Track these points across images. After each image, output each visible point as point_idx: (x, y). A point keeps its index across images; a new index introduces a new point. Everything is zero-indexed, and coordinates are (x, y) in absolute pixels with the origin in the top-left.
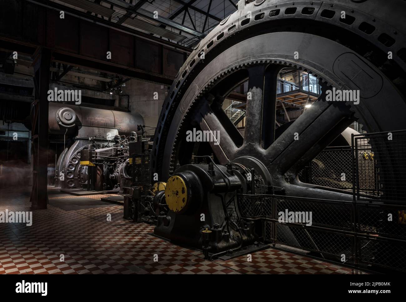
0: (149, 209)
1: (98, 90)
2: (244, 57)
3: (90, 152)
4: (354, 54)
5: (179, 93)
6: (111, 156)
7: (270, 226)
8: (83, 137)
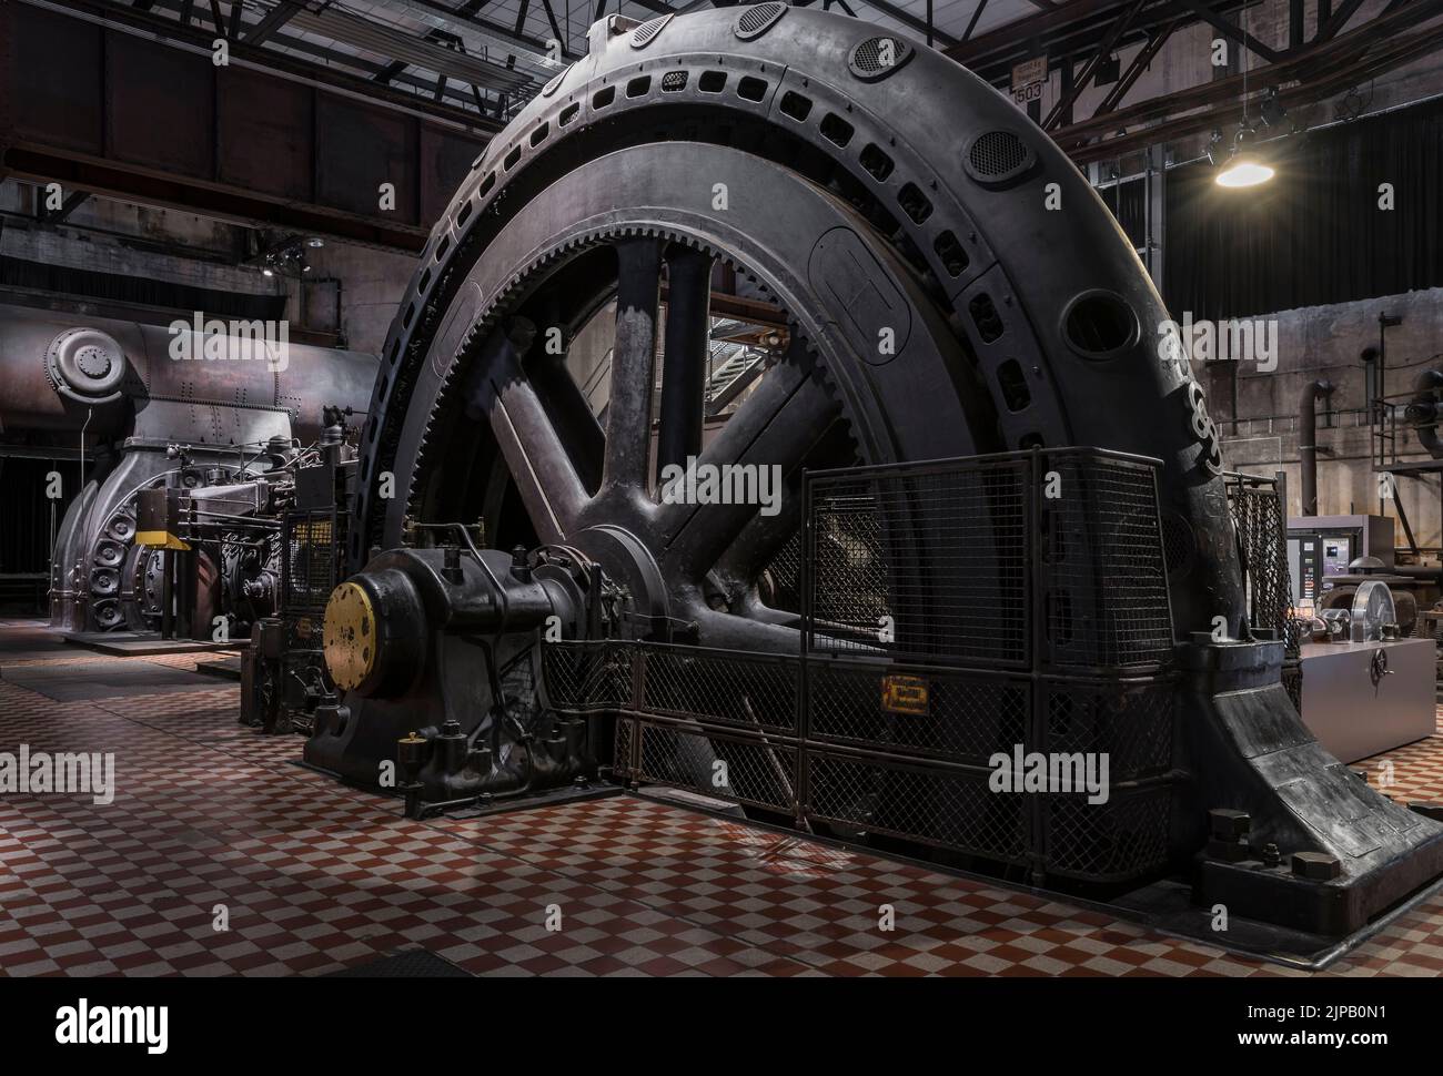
0: (318, 691)
1: (219, 260)
2: (602, 208)
3: (169, 500)
4: (856, 234)
5: (430, 308)
6: (249, 514)
7: (628, 733)
8: (153, 442)
